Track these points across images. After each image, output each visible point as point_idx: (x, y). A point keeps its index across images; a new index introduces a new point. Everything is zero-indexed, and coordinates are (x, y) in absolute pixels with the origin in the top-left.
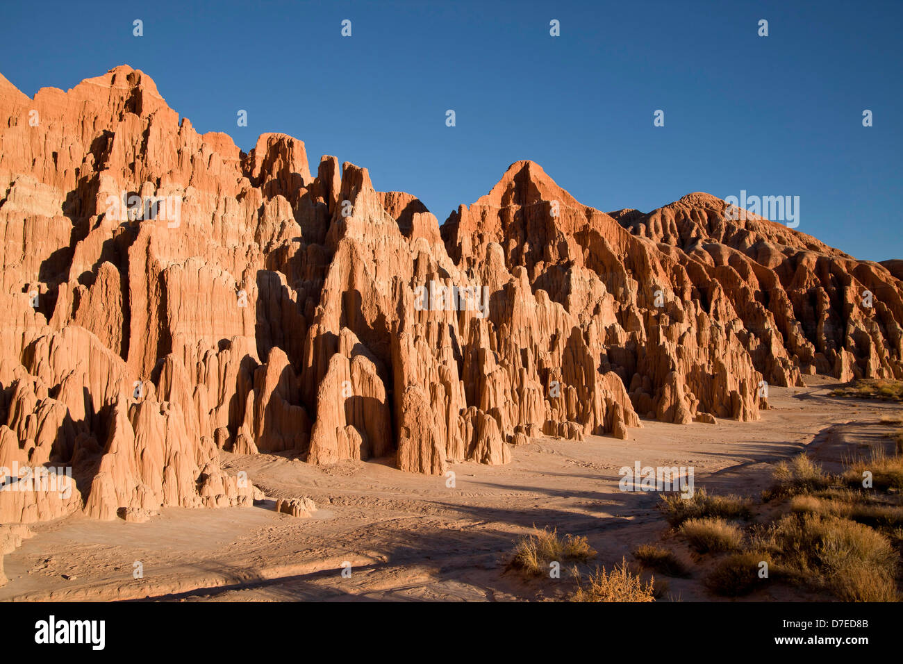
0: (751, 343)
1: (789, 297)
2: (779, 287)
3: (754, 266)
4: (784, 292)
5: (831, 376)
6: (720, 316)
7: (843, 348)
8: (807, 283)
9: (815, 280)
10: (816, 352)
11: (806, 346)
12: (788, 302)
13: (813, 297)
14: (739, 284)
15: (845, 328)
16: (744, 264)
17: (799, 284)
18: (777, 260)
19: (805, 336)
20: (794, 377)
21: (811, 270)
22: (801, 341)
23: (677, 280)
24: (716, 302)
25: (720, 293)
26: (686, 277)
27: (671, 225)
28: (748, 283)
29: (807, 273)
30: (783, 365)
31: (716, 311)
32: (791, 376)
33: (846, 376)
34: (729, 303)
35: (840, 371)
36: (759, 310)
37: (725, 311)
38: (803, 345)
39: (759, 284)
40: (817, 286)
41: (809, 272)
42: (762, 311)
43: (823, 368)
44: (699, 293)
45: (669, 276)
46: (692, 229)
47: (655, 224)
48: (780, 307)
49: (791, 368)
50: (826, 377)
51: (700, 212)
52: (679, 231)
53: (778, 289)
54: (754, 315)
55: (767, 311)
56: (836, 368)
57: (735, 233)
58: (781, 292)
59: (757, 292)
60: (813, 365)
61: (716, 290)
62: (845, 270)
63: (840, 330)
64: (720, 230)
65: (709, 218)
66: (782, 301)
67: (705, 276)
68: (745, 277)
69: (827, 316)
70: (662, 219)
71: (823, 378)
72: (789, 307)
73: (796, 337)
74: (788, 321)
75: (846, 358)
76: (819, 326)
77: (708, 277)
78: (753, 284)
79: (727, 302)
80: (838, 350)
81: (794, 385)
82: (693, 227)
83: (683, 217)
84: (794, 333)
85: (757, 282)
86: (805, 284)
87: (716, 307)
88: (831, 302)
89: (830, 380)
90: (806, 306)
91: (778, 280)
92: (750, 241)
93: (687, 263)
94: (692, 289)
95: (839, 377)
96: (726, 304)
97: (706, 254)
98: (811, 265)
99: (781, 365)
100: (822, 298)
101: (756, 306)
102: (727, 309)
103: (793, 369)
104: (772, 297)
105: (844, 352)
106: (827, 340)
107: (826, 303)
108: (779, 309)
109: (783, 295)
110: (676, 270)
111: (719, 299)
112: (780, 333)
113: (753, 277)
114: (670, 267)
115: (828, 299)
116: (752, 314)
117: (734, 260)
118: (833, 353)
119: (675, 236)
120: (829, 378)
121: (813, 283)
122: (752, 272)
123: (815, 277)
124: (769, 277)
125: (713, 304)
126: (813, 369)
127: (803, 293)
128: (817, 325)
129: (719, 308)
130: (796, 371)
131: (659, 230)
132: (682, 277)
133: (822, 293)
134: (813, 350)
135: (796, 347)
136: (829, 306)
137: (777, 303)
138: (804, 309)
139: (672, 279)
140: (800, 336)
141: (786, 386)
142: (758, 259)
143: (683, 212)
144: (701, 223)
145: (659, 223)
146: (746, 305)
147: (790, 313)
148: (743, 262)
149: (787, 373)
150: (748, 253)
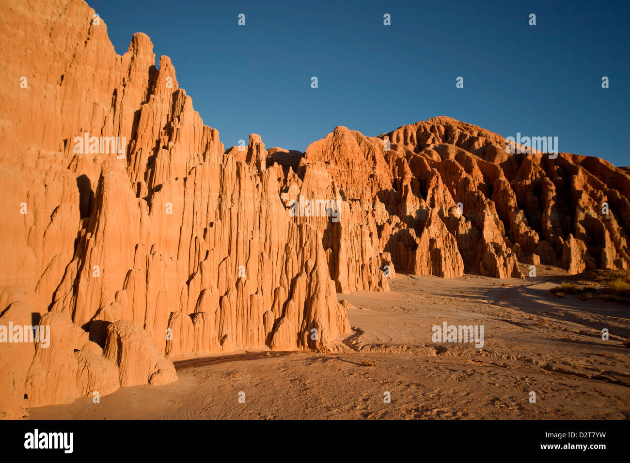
0: (460, 227)
1: (513, 187)
2: (503, 178)
3: (479, 163)
4: (507, 183)
5: (557, 267)
6: (436, 203)
7: (571, 235)
8: (532, 175)
9: (540, 172)
10: (540, 240)
11: (529, 234)
12: (511, 192)
13: (539, 188)
14: (461, 174)
15: (574, 216)
16: (469, 160)
17: (525, 176)
18: (502, 157)
19: (529, 224)
20: (509, 266)
21: (536, 163)
22: (524, 228)
23: (398, 172)
24: (433, 190)
25: (437, 181)
26: (407, 168)
27: (412, 137)
28: (472, 176)
29: (532, 166)
30: (495, 251)
31: (432, 199)
32: (505, 265)
33: (576, 267)
34: (447, 191)
35: (569, 261)
36: (479, 197)
37: (442, 199)
38: (526, 233)
39: (483, 178)
40: (542, 176)
41: (534, 165)
42: (482, 199)
43: (549, 258)
44: (418, 182)
45: (391, 168)
46: (429, 138)
47: (397, 135)
48: (503, 197)
49: (506, 255)
50: (551, 267)
51: (438, 127)
52: (418, 141)
53: (501, 180)
54: (474, 203)
55: (488, 200)
56: (564, 258)
57: (466, 139)
58: (504, 183)
59: (480, 184)
60: (537, 254)
61: (434, 178)
62: (571, 161)
63: (568, 218)
64: (453, 138)
65: (446, 131)
66: (505, 191)
67: (426, 167)
68: (469, 170)
69: (552, 203)
70: (404, 132)
71: (548, 269)
72: (512, 197)
73: (519, 226)
74: (510, 210)
75: (575, 247)
76: (544, 214)
77: (429, 169)
78: (477, 177)
79: (445, 189)
80: (567, 238)
81: (509, 275)
82: (430, 136)
83: (423, 130)
84: (517, 222)
85: (481, 176)
86: (530, 176)
87: (433, 195)
88: (557, 191)
89: (556, 271)
90: (530, 197)
91: (502, 173)
92: (479, 144)
93: (412, 157)
94: (412, 179)
95: (567, 267)
96: (444, 192)
97: (435, 152)
98: (537, 159)
99: (493, 251)
100: (547, 187)
101: (476, 194)
102: (444, 197)
103: (509, 256)
104: (495, 189)
105: (573, 240)
106: (554, 228)
107: (552, 191)
108: (502, 199)
109: (506, 185)
110: (399, 163)
111: (437, 187)
112: (501, 222)
113: (477, 172)
114: (393, 160)
115: (553, 188)
116: (472, 203)
117: (460, 156)
118: (560, 241)
119: (414, 145)
120: (555, 268)
121: (538, 175)
122: (476, 167)
123: (540, 169)
124: (494, 171)
125: (430, 192)
126: (536, 259)
127: (527, 184)
128: (542, 212)
129: (436, 196)
130: (511, 258)
131: (400, 140)
132: (403, 168)
133: (547, 182)
134: (537, 238)
135: (518, 235)
136: (554, 194)
137: (500, 194)
138: (529, 199)
139: (394, 170)
140: (523, 225)
141: (499, 277)
142: (486, 158)
143: (424, 127)
144: (438, 134)
145: (402, 136)
146: (466, 194)
147: (513, 202)
148: (468, 158)
149: (500, 261)
150: (476, 153)
